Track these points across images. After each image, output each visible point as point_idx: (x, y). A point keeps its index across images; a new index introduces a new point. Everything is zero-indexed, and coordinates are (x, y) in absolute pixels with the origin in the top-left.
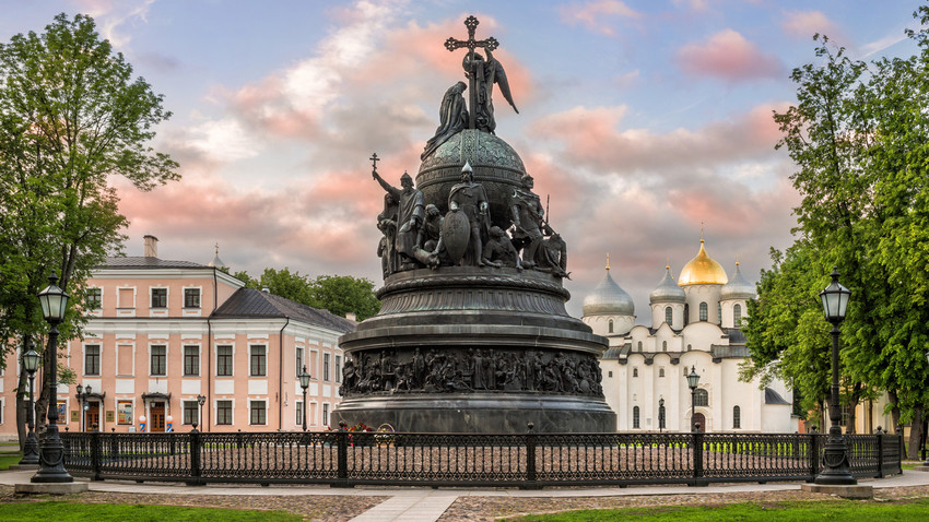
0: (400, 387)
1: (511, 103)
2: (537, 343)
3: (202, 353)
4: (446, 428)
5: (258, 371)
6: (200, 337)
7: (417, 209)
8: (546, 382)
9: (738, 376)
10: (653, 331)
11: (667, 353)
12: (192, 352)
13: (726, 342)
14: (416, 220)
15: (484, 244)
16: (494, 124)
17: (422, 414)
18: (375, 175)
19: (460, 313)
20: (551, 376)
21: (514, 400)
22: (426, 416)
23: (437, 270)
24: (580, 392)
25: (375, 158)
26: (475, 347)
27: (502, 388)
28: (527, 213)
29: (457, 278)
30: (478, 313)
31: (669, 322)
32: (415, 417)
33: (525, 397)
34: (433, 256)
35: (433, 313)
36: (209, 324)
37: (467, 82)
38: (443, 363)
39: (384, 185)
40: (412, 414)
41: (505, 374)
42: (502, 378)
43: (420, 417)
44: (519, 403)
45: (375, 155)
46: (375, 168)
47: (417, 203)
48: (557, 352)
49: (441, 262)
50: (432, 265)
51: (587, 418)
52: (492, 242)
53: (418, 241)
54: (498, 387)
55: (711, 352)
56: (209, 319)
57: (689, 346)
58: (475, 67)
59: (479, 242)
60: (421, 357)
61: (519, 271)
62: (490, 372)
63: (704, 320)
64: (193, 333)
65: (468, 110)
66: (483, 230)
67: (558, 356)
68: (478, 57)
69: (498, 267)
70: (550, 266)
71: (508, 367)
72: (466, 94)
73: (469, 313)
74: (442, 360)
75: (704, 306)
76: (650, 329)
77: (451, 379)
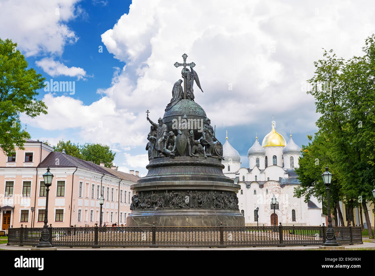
0: (159, 206)
1: (200, 88)
2: (214, 188)
3: (33, 185)
4: (179, 224)
5: (60, 194)
6: (32, 177)
7: (165, 133)
8: (218, 205)
9: (293, 194)
10: (250, 170)
11: (257, 182)
12: (27, 184)
13: (287, 176)
14: (165, 137)
15: (192, 147)
16: (194, 97)
17: (169, 218)
18: (148, 119)
19: (183, 176)
20: (219, 201)
21: (205, 212)
22: (171, 219)
23: (173, 158)
24: (230, 208)
25: (148, 112)
26: (190, 190)
27: (201, 207)
28: (208, 134)
29: (182, 162)
30: (190, 176)
31: (258, 166)
32: (166, 219)
33: (209, 210)
34: (172, 152)
35: (172, 176)
36: (37, 170)
37: (183, 79)
38: (177, 196)
39: (151, 122)
40: (165, 218)
41: (201, 201)
42: (201, 203)
43: (168, 219)
44: (207, 213)
45: (148, 111)
46: (148, 116)
47: (165, 130)
48: (221, 191)
49: (175, 154)
50: (171, 156)
51: (234, 219)
52: (194, 147)
53: (166, 145)
54: (199, 207)
55: (279, 182)
56: (37, 168)
57: (268, 178)
58: (186, 74)
59: (190, 147)
60: (168, 194)
61: (206, 158)
62: (196, 201)
63: (275, 165)
64: (29, 175)
65: (183, 91)
66: (191, 141)
67: (222, 193)
68: (187, 70)
69: (198, 157)
70: (217, 155)
71: (203, 198)
72: (183, 85)
73: (187, 176)
74: (177, 195)
75: (275, 157)
76: (248, 169)
77: (180, 203)
